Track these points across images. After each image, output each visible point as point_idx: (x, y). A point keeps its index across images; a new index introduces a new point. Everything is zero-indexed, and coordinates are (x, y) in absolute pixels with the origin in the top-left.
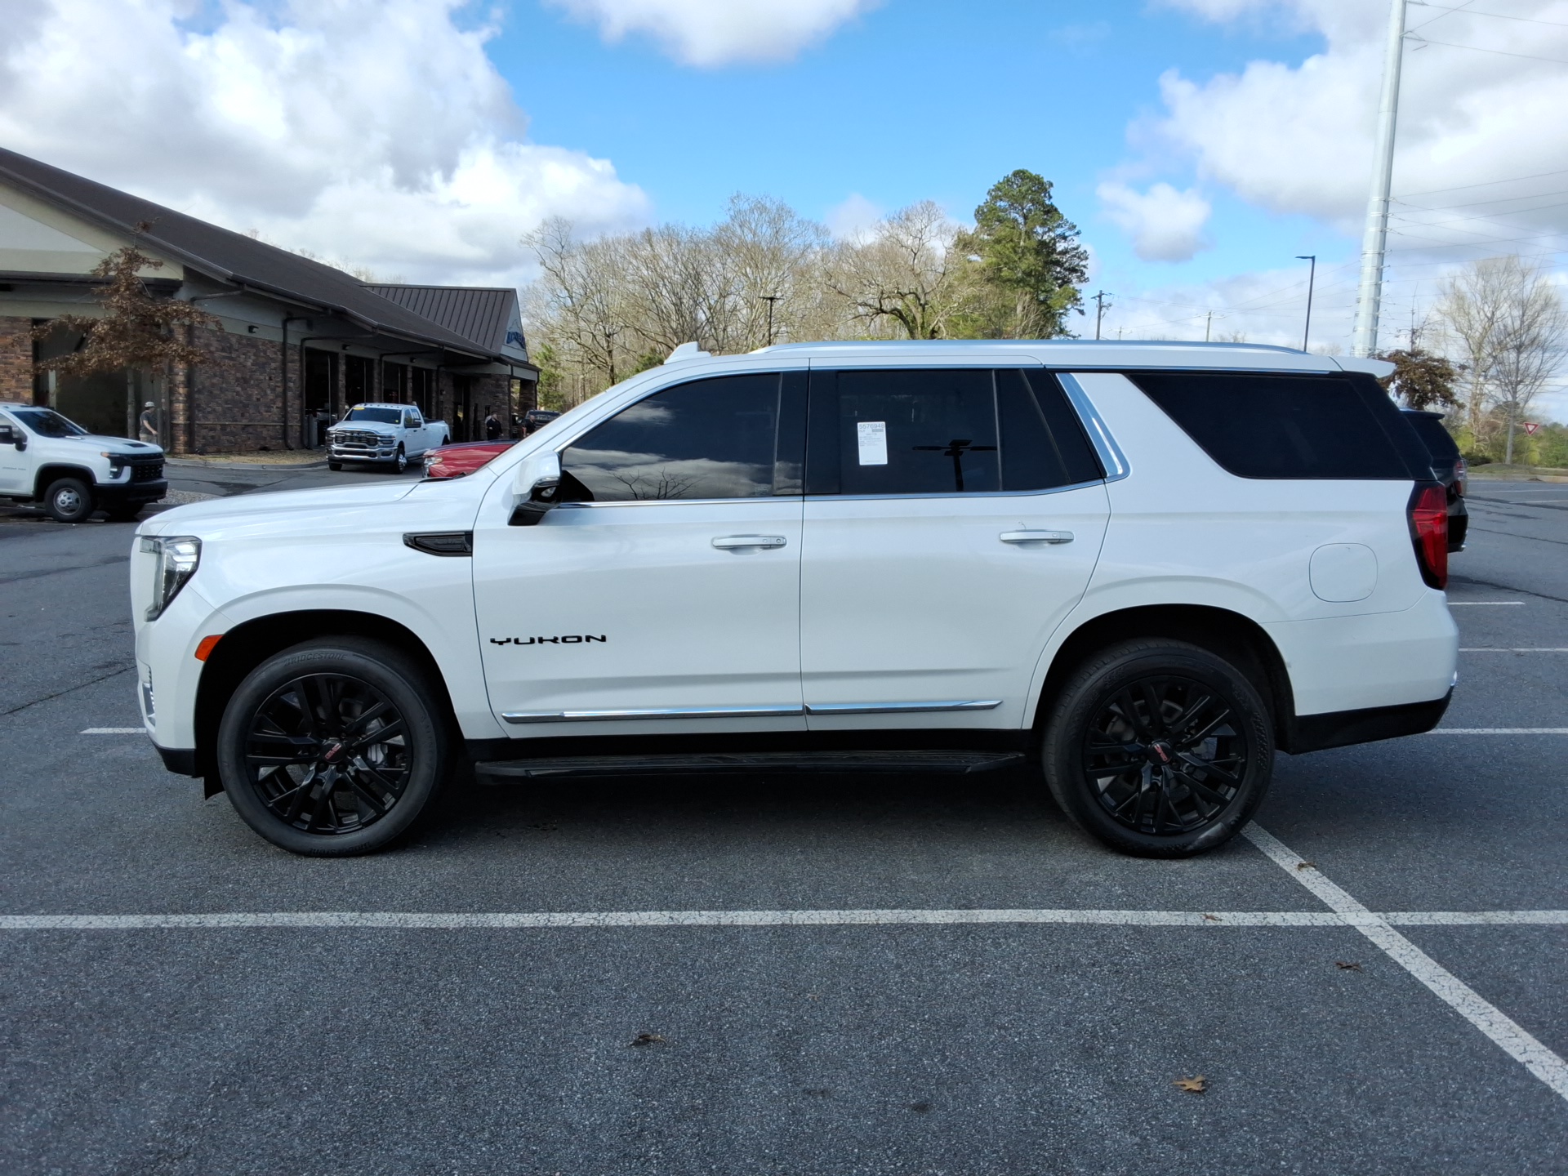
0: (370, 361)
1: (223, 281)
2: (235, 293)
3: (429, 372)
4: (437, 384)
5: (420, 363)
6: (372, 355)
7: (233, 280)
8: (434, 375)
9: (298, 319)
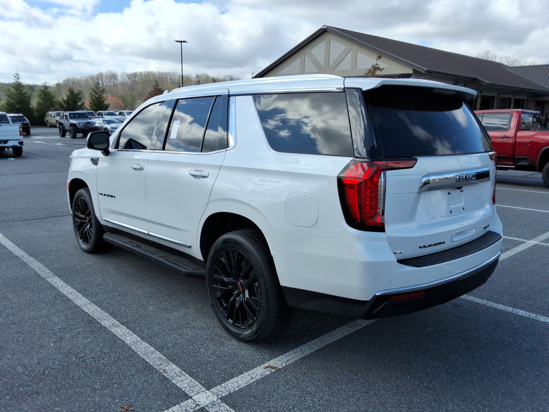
0: (493, 97)
1: (424, 72)
2: (429, 76)
3: (523, 100)
4: (527, 105)
5: (518, 97)
6: (495, 95)
7: (428, 71)
8: (525, 102)
9: (461, 83)
